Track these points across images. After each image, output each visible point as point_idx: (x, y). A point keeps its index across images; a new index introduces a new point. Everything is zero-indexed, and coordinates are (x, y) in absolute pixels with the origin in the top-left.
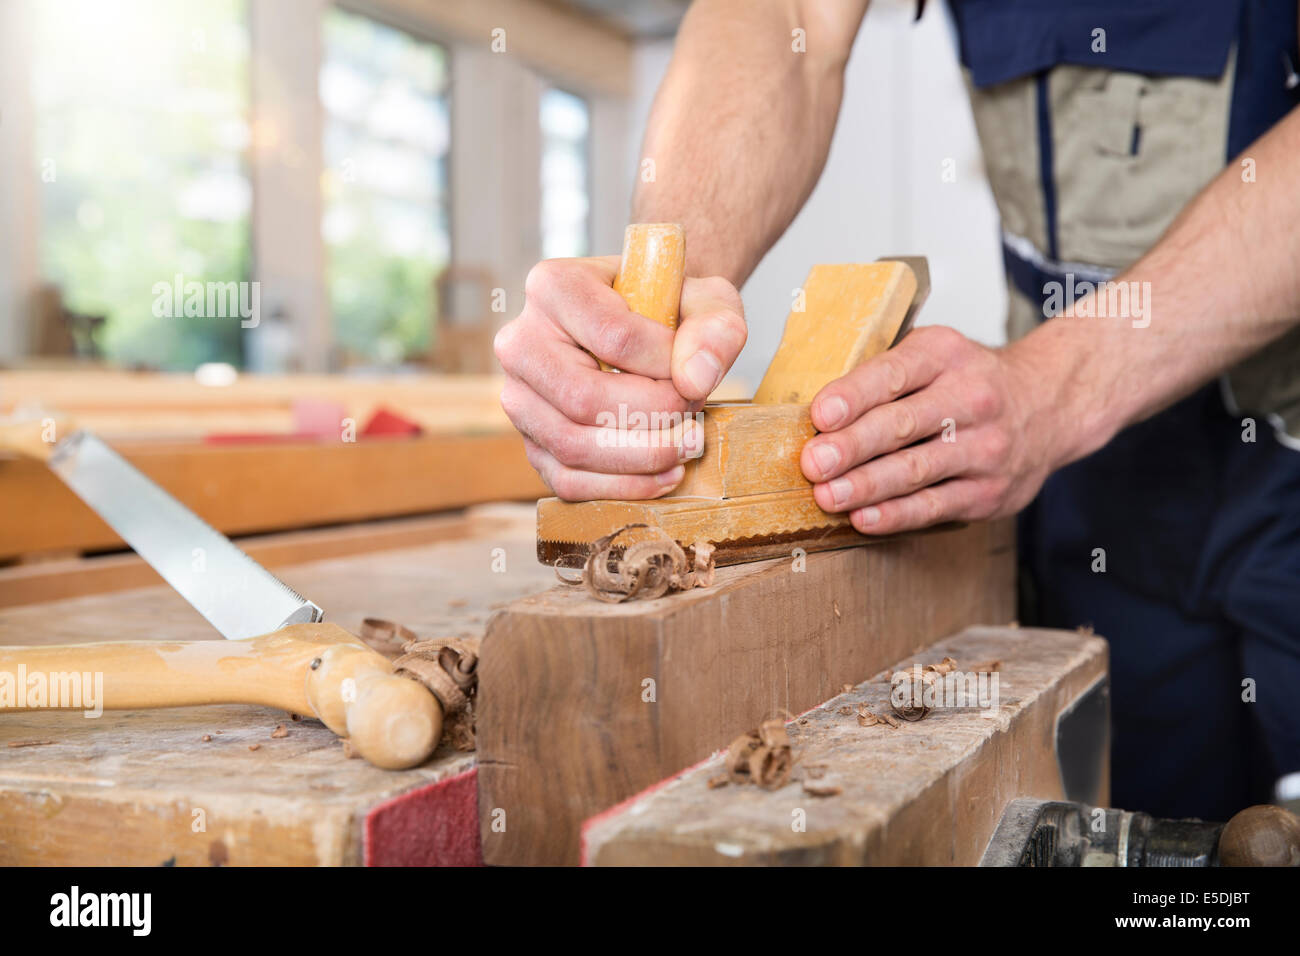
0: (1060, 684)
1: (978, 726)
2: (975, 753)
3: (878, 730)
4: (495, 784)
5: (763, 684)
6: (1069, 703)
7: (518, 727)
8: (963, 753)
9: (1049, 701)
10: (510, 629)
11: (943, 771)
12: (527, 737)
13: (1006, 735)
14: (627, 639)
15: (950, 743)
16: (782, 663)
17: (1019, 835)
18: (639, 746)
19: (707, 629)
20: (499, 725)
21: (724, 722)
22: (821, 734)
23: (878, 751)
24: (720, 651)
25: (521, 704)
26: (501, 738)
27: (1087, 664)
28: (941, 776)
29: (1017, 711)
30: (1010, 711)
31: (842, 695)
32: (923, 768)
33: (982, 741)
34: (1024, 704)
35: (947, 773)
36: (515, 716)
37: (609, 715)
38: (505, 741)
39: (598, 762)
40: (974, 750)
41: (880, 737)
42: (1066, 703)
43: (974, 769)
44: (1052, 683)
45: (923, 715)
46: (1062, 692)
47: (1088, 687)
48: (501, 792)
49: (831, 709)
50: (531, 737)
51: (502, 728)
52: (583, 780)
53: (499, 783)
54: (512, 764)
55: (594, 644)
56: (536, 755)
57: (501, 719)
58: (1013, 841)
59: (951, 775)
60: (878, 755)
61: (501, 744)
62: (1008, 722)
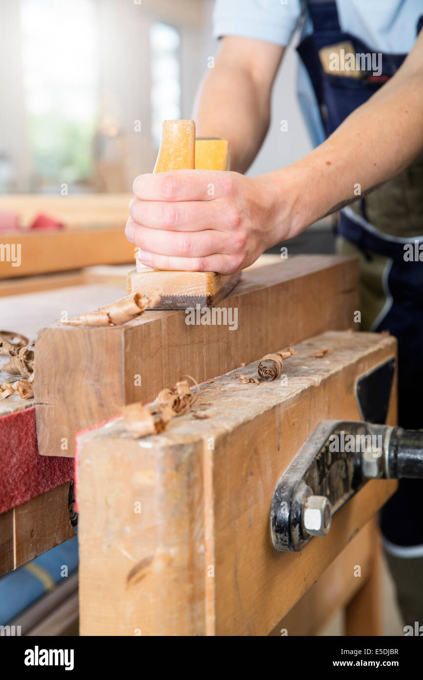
0: (360, 361)
1: (301, 383)
2: (295, 397)
3: (248, 386)
4: (44, 414)
5: (189, 363)
6: (367, 370)
7: (55, 385)
8: (287, 397)
9: (351, 370)
10: (49, 336)
11: (272, 406)
12: (59, 390)
13: (318, 388)
14: (107, 341)
15: (280, 392)
16: (202, 352)
17: (321, 438)
18: (114, 395)
19: (153, 335)
20: (45, 385)
21: (164, 382)
22: (218, 388)
23: (242, 396)
24: (161, 346)
25: (56, 374)
26: (46, 392)
27: (380, 350)
28: (270, 409)
29: (327, 375)
30: (323, 375)
31: (240, 368)
32: (261, 405)
33: (300, 390)
34: (332, 372)
35: (274, 407)
36: (53, 380)
37: (99, 379)
38: (48, 393)
39: (94, 403)
40: (295, 395)
41: (247, 390)
42: (363, 370)
43: (293, 405)
44: (354, 361)
45: (274, 379)
46: (361, 366)
47: (381, 362)
48: (46, 418)
49: (230, 376)
50: (61, 390)
51: (47, 387)
52: (87, 412)
53: (46, 414)
54: (52, 404)
55: (91, 344)
56: (64, 399)
57: (46, 382)
58: (318, 441)
59: (277, 408)
60: (242, 398)
61: (46, 394)
62: (320, 381)
